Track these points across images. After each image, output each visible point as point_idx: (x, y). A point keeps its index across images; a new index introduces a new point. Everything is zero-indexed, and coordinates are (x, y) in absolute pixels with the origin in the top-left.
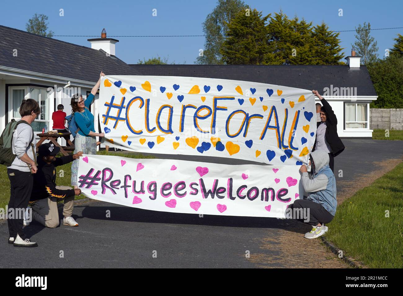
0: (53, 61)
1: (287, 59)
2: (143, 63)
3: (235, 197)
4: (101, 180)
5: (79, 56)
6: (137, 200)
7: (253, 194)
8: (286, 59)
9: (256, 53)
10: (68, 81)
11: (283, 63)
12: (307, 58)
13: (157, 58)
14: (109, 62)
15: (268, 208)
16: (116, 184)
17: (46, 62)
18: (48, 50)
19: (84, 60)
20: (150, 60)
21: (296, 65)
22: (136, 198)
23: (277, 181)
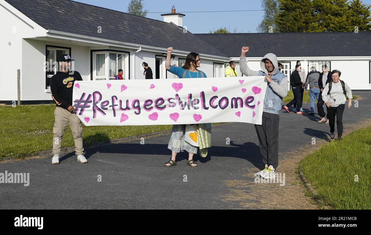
0: (128, 31)
1: (329, 27)
2: (213, 32)
3: (209, 107)
4: (92, 102)
5: (151, 27)
6: (124, 117)
7: (224, 103)
8: (327, 27)
9: (303, 23)
10: (139, 47)
11: (325, 31)
12: (345, 26)
13: (223, 29)
14: (177, 32)
15: (238, 114)
16: (105, 104)
17: (123, 32)
18: (126, 23)
19: (155, 31)
20: (218, 30)
21: (335, 32)
22: (123, 115)
23: (244, 90)
